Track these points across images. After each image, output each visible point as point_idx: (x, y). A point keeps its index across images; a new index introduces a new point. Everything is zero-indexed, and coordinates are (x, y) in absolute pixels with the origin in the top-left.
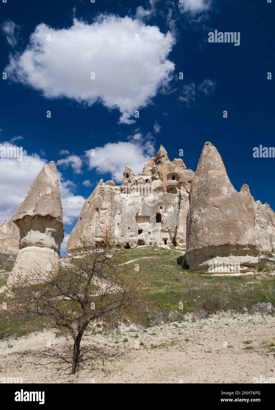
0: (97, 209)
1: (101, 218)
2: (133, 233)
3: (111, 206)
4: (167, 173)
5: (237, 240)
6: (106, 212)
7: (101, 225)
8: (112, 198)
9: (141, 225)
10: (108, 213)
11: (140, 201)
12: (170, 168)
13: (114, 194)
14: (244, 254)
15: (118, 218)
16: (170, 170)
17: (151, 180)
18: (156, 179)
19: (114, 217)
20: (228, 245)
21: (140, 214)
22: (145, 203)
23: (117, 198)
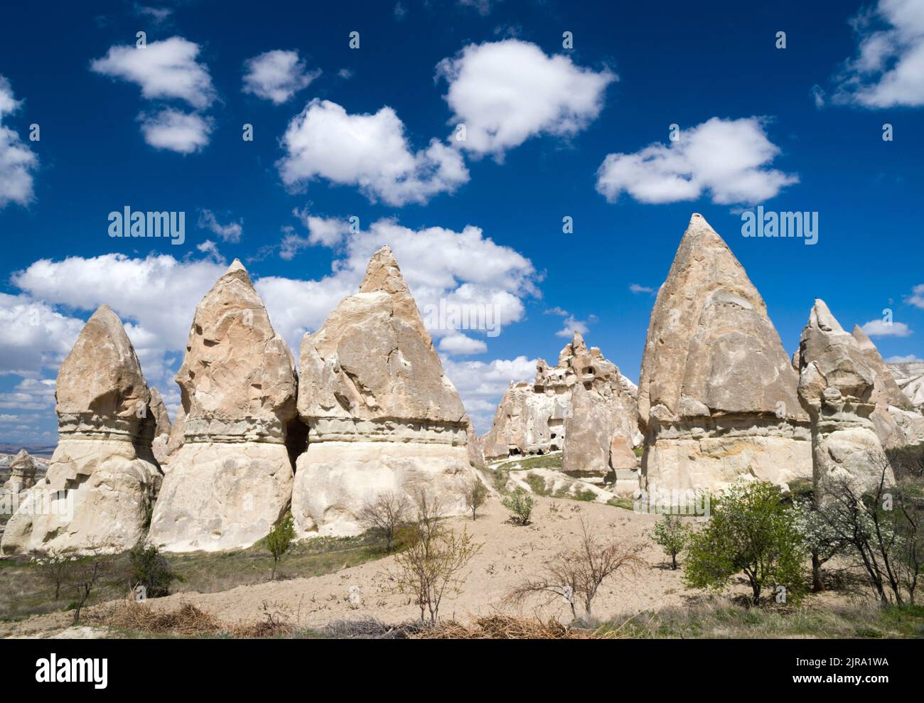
0: (509, 416)
1: (514, 425)
2: (545, 439)
3: (522, 412)
4: (582, 368)
5: (584, 467)
6: (517, 419)
7: (514, 432)
8: (523, 403)
9: (554, 429)
10: (520, 420)
11: (553, 403)
12: (585, 361)
13: (526, 397)
14: (591, 476)
15: (530, 423)
16: (585, 364)
17: (564, 376)
18: (570, 374)
19: (526, 422)
20: (578, 471)
21: (552, 418)
22: (558, 405)
23: (528, 401)
